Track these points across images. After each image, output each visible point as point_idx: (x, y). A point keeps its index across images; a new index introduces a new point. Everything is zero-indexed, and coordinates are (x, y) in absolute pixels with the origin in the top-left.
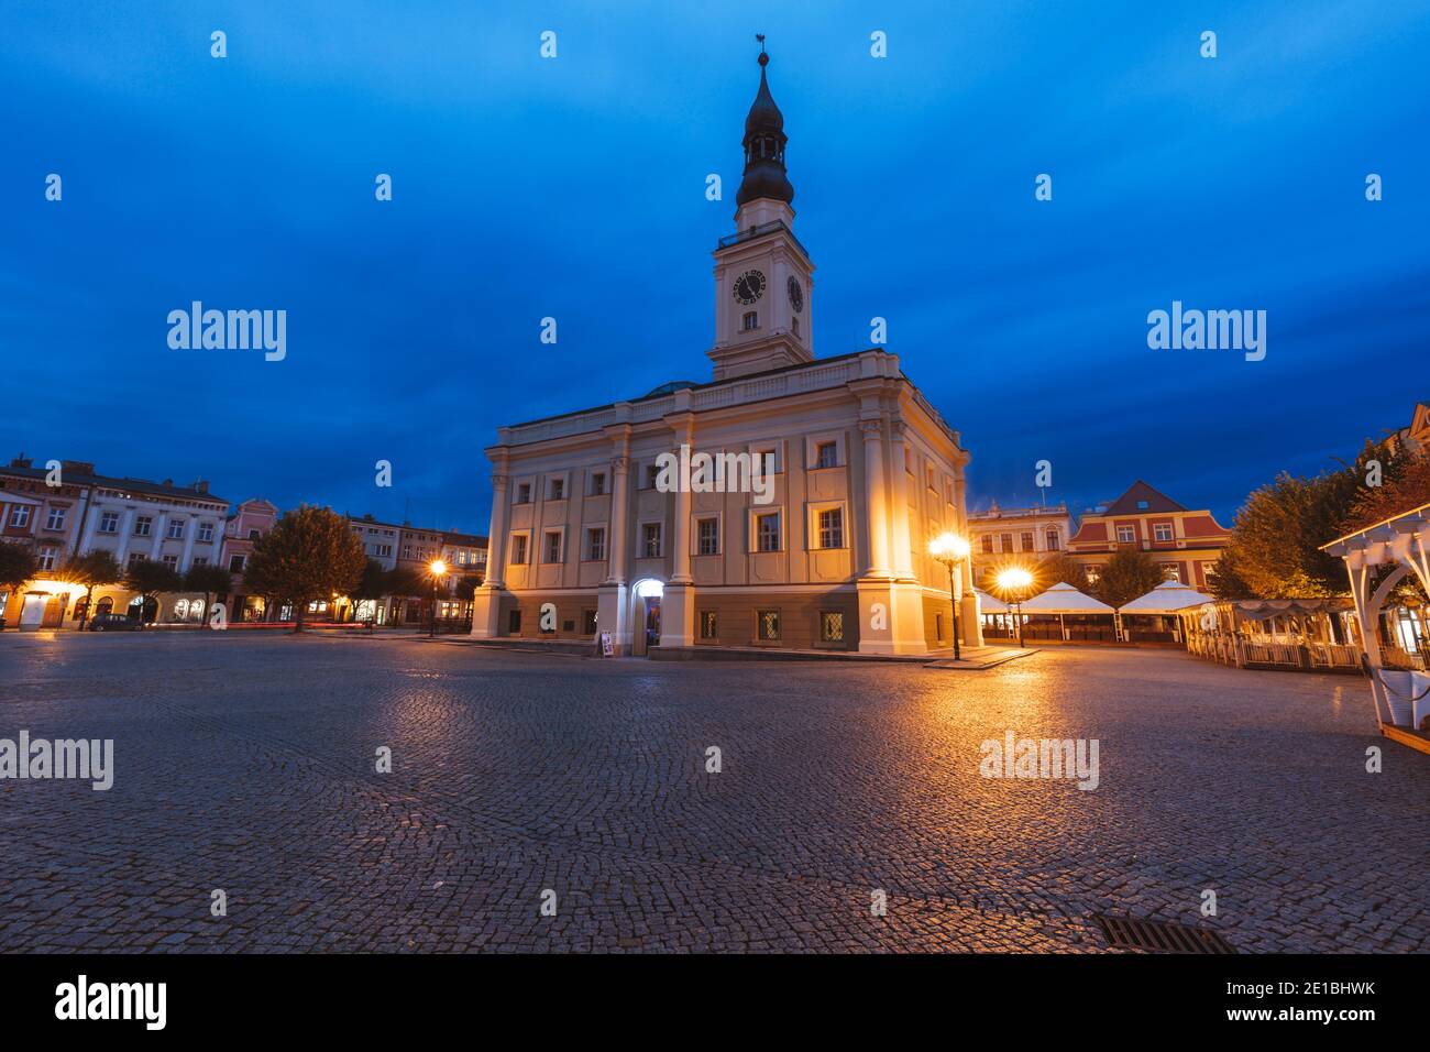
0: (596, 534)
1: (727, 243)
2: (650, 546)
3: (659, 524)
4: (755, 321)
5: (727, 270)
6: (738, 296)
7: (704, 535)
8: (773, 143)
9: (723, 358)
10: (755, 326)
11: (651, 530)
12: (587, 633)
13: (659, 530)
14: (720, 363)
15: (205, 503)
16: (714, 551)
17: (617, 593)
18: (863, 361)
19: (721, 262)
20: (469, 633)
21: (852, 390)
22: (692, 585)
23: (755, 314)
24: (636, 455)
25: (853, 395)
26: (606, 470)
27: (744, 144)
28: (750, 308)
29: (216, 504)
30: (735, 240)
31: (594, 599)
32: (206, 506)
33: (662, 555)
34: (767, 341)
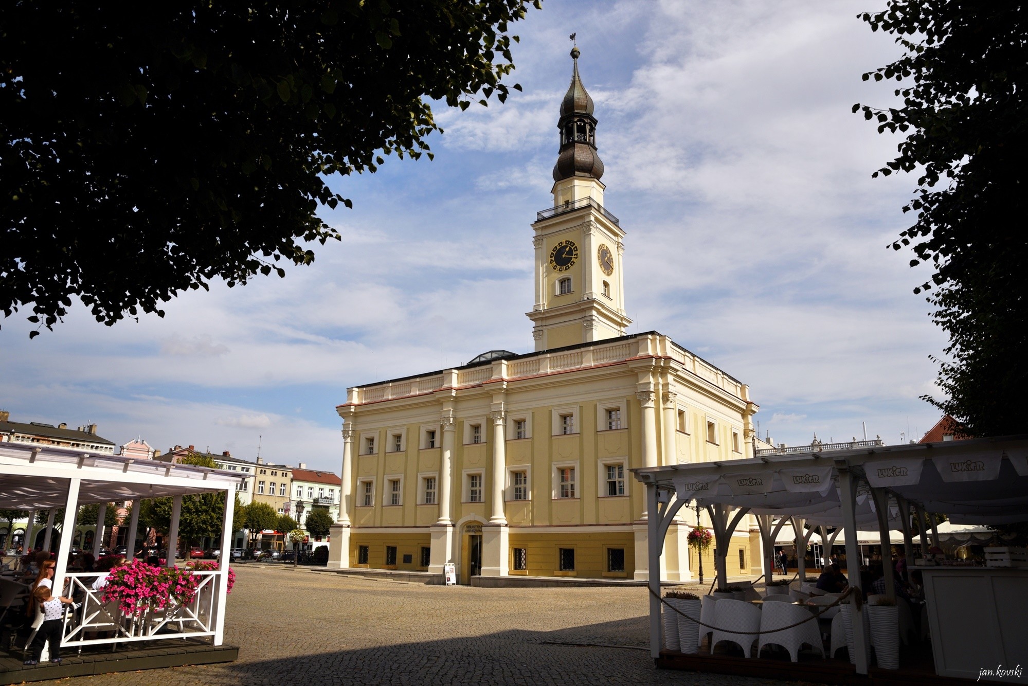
0: (429, 482)
1: (546, 215)
2: (473, 493)
3: (481, 474)
4: (569, 286)
5: (545, 240)
6: (554, 263)
7: (517, 483)
8: (585, 126)
9: (542, 319)
10: (569, 291)
11: (474, 479)
12: (422, 565)
13: (480, 479)
14: (540, 323)
15: (95, 445)
16: (525, 498)
17: (446, 532)
18: (640, 342)
19: (540, 232)
20: (325, 565)
21: (630, 366)
22: (506, 525)
23: (569, 279)
24: (460, 415)
25: (632, 370)
26: (436, 428)
27: (559, 126)
28: (565, 274)
29: (105, 446)
30: (552, 213)
31: (428, 537)
32: (97, 447)
33: (483, 499)
34: (579, 306)
